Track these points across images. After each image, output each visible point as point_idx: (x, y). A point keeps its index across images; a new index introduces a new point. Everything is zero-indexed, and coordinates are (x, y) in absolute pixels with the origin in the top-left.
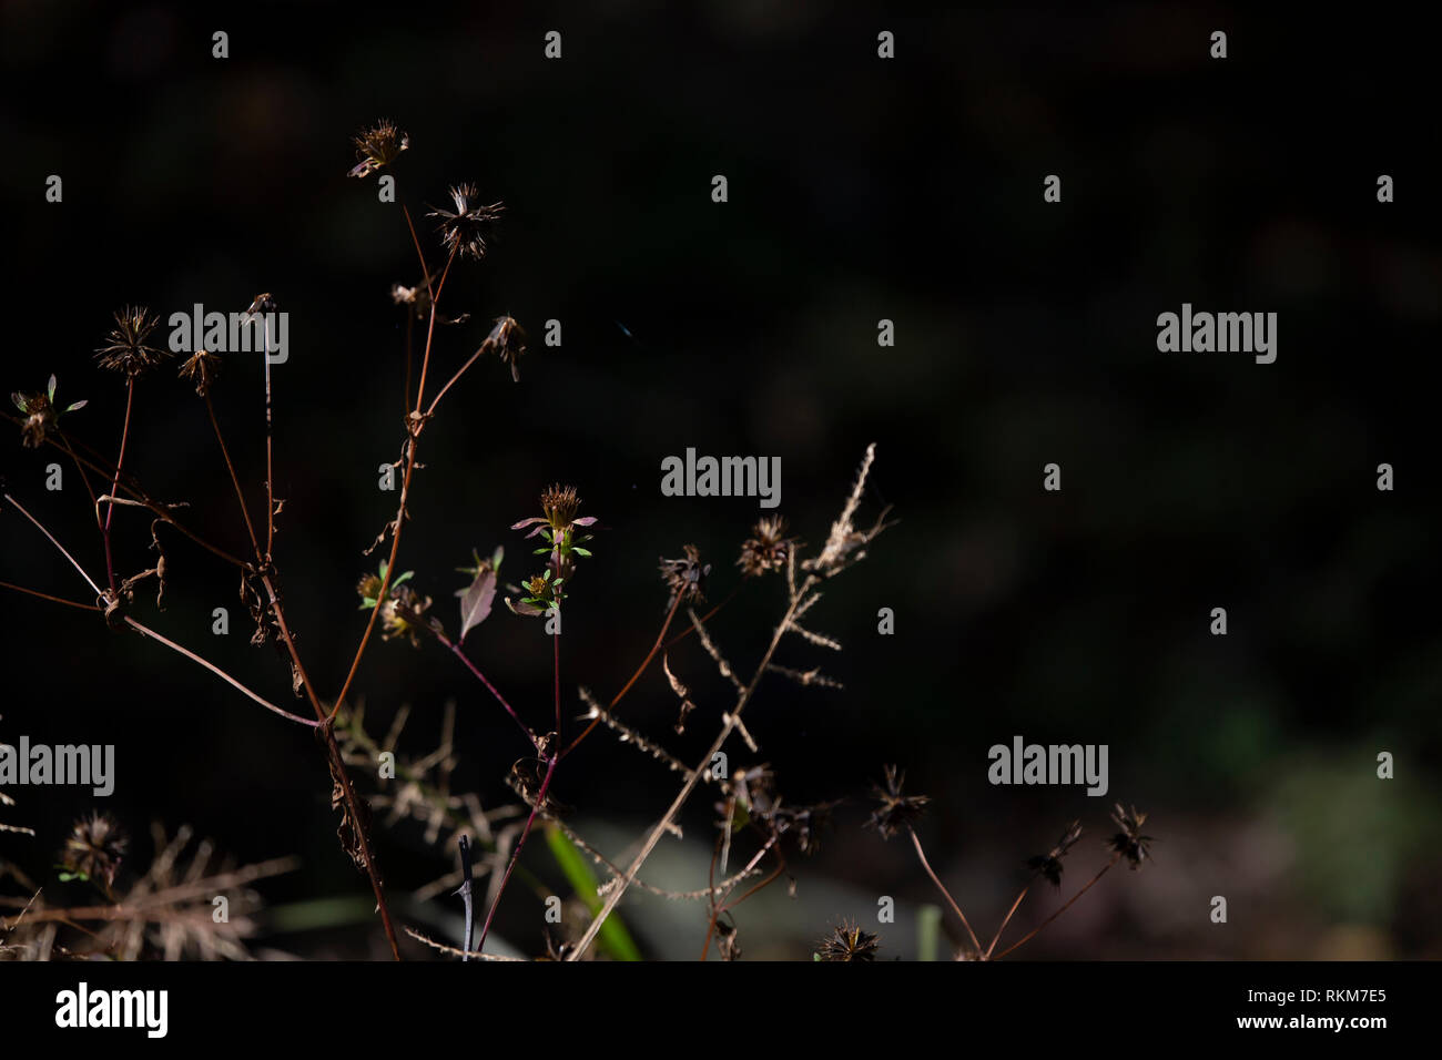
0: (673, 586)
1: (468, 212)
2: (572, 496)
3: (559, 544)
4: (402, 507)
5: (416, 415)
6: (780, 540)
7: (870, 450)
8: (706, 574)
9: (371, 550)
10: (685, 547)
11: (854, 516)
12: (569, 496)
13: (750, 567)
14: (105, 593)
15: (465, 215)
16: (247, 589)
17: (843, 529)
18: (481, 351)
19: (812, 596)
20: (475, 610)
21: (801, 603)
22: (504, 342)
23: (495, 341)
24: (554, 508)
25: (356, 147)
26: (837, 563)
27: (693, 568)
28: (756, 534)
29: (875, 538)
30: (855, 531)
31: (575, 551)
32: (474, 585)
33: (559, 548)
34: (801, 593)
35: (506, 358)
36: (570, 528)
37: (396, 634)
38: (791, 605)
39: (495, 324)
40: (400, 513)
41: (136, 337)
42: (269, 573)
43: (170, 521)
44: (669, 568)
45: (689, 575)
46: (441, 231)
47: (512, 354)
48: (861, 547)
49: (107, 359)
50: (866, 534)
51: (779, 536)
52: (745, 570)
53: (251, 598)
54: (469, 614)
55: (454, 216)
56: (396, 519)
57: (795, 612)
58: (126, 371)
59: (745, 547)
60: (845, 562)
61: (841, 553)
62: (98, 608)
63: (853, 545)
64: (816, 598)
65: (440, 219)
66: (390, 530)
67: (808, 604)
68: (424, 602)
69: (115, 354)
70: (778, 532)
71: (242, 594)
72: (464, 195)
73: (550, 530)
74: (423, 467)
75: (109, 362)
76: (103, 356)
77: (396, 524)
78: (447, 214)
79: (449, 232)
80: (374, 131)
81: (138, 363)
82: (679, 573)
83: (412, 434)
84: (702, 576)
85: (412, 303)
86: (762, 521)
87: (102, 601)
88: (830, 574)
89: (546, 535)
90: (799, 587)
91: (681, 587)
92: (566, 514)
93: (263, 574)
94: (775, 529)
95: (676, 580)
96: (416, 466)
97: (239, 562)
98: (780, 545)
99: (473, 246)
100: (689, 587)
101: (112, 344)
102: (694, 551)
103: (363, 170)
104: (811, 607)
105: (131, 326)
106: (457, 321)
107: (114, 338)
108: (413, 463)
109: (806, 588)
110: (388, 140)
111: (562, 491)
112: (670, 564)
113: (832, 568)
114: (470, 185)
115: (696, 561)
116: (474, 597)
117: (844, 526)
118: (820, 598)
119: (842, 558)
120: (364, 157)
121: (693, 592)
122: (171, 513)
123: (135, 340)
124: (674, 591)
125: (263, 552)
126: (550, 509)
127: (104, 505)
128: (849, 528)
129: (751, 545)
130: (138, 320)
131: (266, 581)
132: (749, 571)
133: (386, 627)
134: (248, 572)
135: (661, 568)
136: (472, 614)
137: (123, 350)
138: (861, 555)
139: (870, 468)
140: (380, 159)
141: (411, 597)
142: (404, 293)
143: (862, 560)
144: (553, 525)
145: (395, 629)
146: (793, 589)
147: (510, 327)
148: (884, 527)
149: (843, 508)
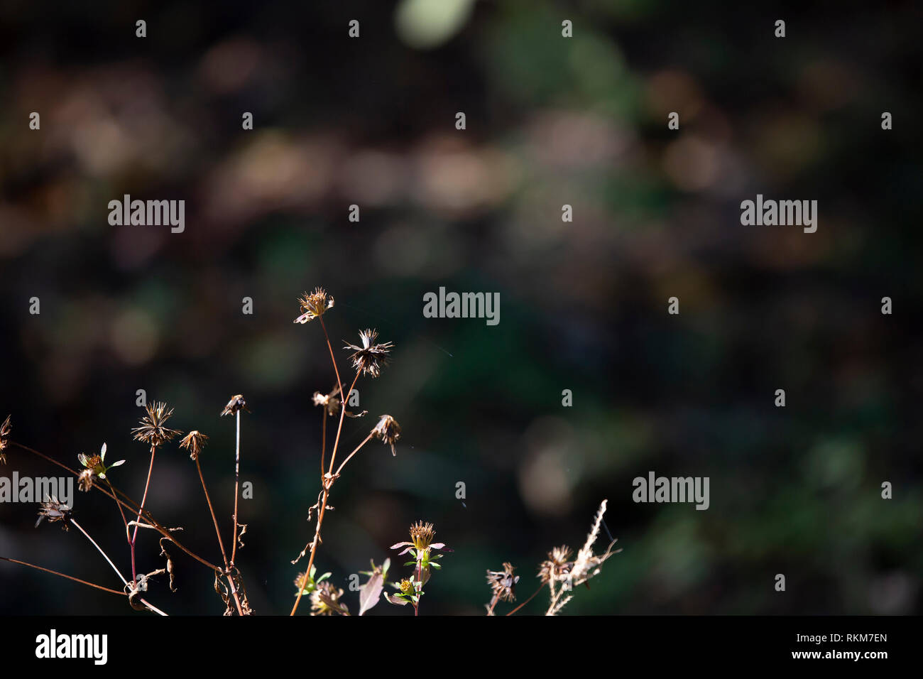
0: (495, 589)
1: (370, 347)
2: (430, 529)
3: (421, 560)
4: (317, 534)
5: (328, 475)
6: (566, 562)
7: (604, 504)
8: (516, 582)
9: (297, 561)
10: (504, 564)
11: (593, 546)
12: (428, 529)
13: (546, 578)
14: (130, 583)
15: (367, 349)
16: (219, 584)
17: (586, 554)
18: (370, 436)
19: (566, 597)
20: (368, 600)
21: (559, 602)
22: (385, 431)
23: (380, 432)
24: (418, 536)
25: (300, 304)
26: (582, 576)
27: (508, 578)
28: (550, 557)
29: (605, 561)
30: (593, 556)
31: (431, 565)
32: (369, 583)
33: (420, 562)
34: (559, 595)
35: (386, 440)
36: (428, 549)
37: (319, 613)
38: (552, 603)
39: (380, 419)
40: (315, 538)
41: (158, 422)
42: (233, 573)
43: (171, 540)
44: (492, 577)
45: (506, 583)
46: (352, 359)
47: (390, 439)
48: (597, 566)
49: (139, 435)
50: (600, 558)
51: (565, 559)
52: (543, 580)
53: (222, 589)
54: (365, 601)
55: (361, 350)
56: (313, 541)
57: (555, 607)
58: (150, 443)
59: (543, 565)
60: (586, 576)
61: (584, 570)
62: (125, 593)
63: (593, 565)
64: (569, 598)
65: (353, 351)
66: (309, 548)
67: (563, 603)
68: (338, 592)
69: (144, 432)
70: (565, 557)
71: (216, 587)
72: (368, 336)
73: (415, 550)
74: (332, 508)
75: (140, 437)
76: (137, 433)
77: (313, 545)
78: (356, 348)
79: (357, 359)
80: (312, 294)
81: (159, 438)
82: (499, 580)
83: (325, 488)
84: (513, 584)
85: (326, 405)
86: (555, 549)
87: (127, 589)
88: (577, 583)
89: (413, 553)
90: (557, 591)
91: (500, 590)
92: (426, 540)
93: (227, 574)
94: (563, 555)
95: (497, 586)
96: (328, 507)
97: (213, 567)
98: (566, 566)
99: (372, 368)
100: (505, 590)
101: (143, 426)
102: (510, 567)
103: (304, 319)
104: (565, 605)
105: (155, 414)
106: (360, 415)
107: (145, 422)
108: (326, 506)
109: (561, 592)
110: (321, 302)
111: (424, 525)
112: (494, 575)
113: (579, 580)
114: (372, 330)
115: (510, 573)
116: (369, 591)
117: (587, 552)
118: (571, 599)
119: (585, 573)
120: (305, 311)
121: (508, 594)
122: (171, 534)
123: (158, 423)
124: (495, 592)
125: (229, 560)
126: (415, 537)
127: (132, 527)
128: (590, 554)
129: (547, 564)
130: (160, 411)
131: (229, 578)
132: (545, 581)
133: (313, 608)
134: (219, 573)
135: (488, 577)
136: (367, 602)
137: (149, 430)
138: (597, 571)
139: (604, 515)
140: (315, 313)
141: (330, 589)
142: (321, 399)
143: (597, 575)
144: (416, 547)
145: (319, 609)
146: (553, 592)
147: (389, 422)
148: (611, 554)
149: (585, 541)
